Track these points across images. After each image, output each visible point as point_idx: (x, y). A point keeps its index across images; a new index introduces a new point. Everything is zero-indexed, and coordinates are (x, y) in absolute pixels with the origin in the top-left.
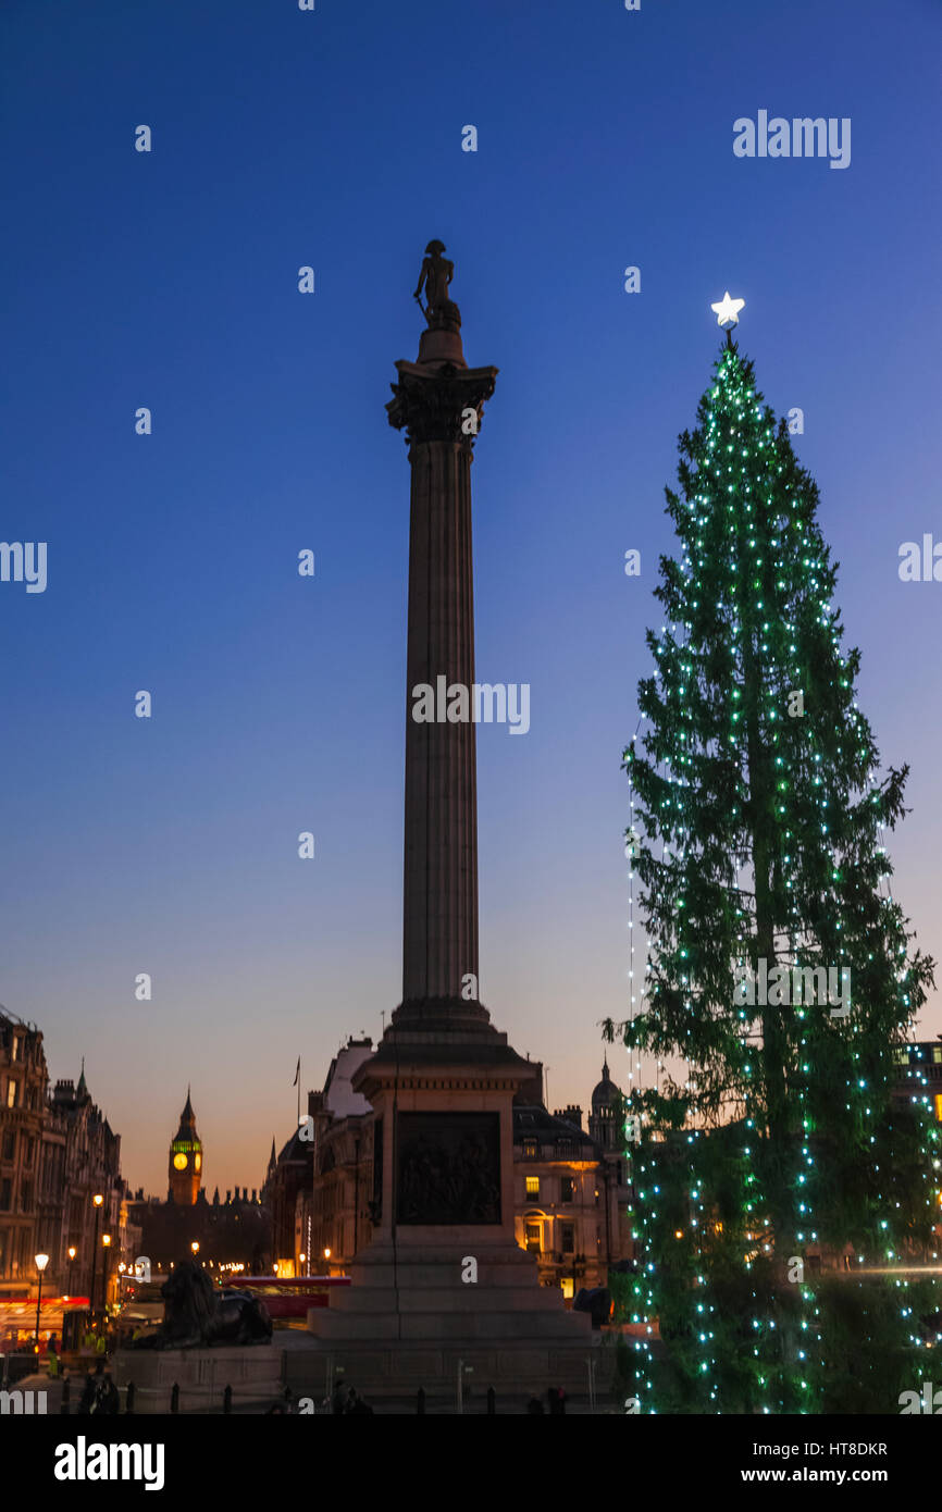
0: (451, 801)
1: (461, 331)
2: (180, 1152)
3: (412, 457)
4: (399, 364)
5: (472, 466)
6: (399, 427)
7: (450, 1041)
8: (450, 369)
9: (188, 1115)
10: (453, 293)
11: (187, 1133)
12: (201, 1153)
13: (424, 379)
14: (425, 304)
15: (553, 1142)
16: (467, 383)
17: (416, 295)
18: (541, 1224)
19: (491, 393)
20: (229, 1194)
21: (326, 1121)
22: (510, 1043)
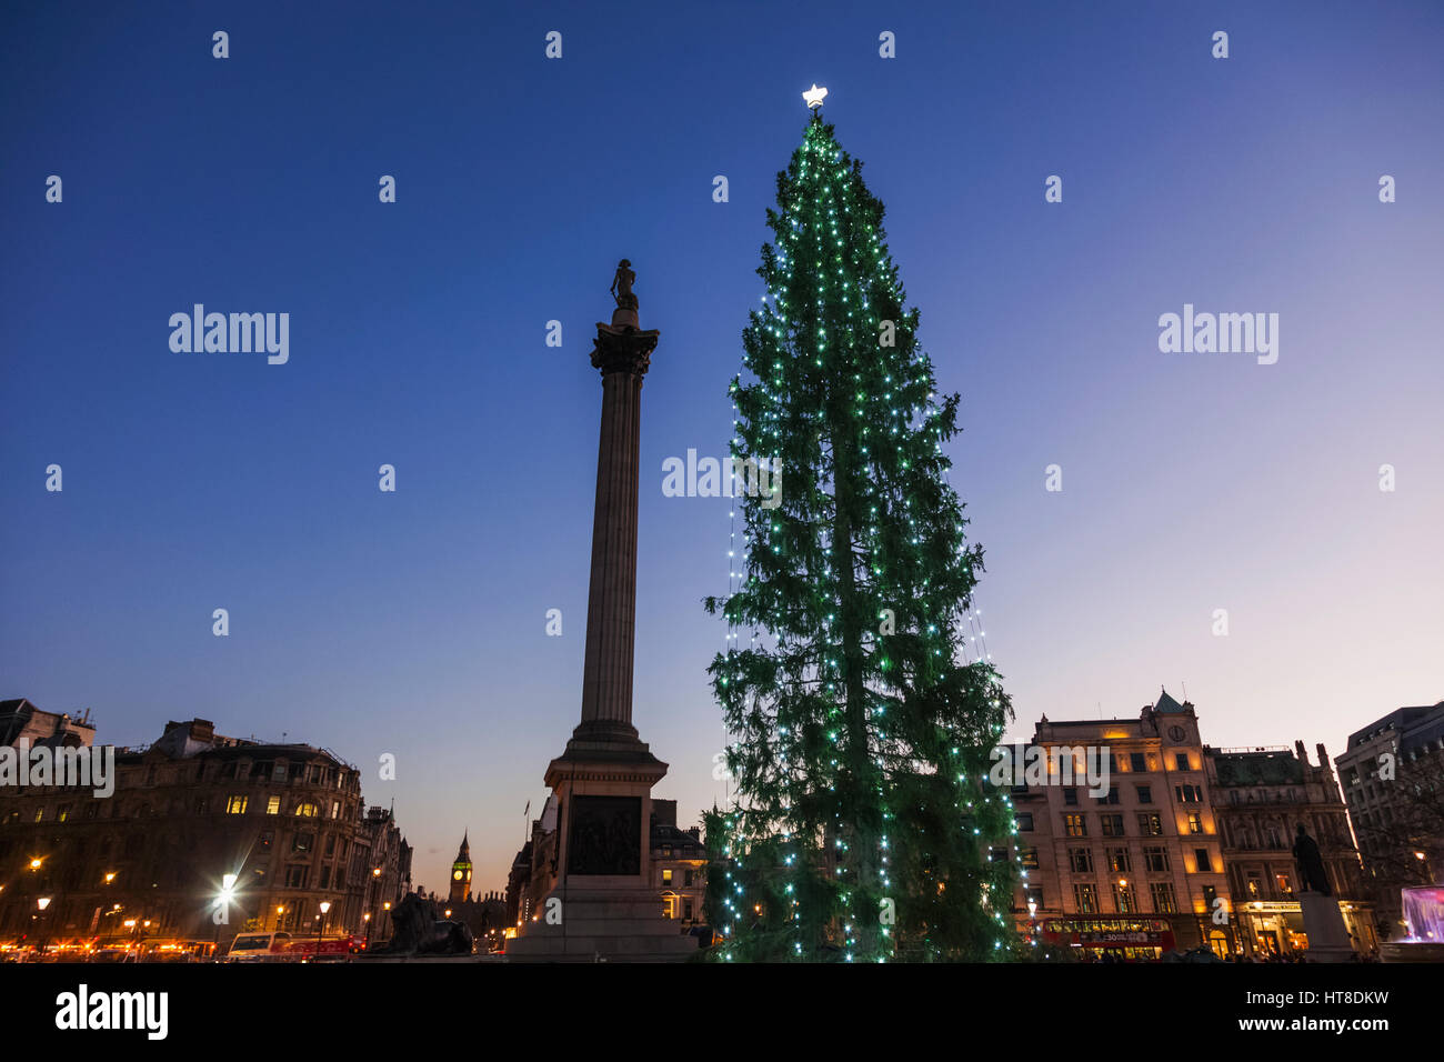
0: (619, 593)
1: (638, 311)
2: (458, 870)
3: (604, 384)
4: (599, 325)
5: (642, 391)
6: (597, 367)
7: (610, 748)
8: (630, 329)
9: (465, 846)
10: (634, 289)
11: (463, 857)
12: (471, 870)
13: (613, 335)
14: (617, 294)
15: (681, 847)
16: (640, 339)
17: (612, 290)
18: (672, 900)
19: (654, 346)
20: (487, 895)
21: (541, 836)
22: (650, 750)
